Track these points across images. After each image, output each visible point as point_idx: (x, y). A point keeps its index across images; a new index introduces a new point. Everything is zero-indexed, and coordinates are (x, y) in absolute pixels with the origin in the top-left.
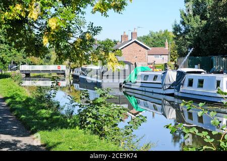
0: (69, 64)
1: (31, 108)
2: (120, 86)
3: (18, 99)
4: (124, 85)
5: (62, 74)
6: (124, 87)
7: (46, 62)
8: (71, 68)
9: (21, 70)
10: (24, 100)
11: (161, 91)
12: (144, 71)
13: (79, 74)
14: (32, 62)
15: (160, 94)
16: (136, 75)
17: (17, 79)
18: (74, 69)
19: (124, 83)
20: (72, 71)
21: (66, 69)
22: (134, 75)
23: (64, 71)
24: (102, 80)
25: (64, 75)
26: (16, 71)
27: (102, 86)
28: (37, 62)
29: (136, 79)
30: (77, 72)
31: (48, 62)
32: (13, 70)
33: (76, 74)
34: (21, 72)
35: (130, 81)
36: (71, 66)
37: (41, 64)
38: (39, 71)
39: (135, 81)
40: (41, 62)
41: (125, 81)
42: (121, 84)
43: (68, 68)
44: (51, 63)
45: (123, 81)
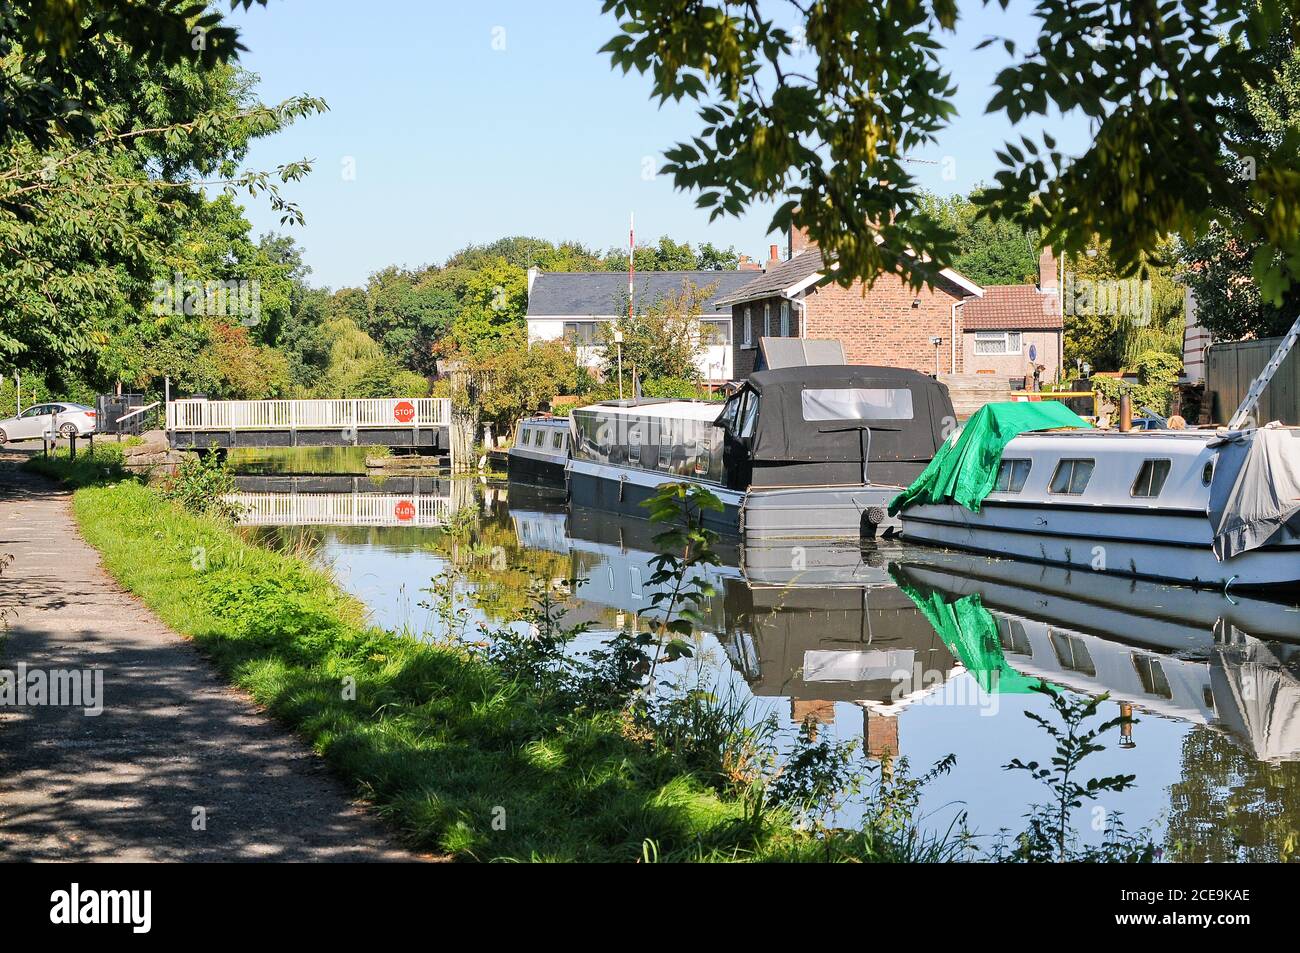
0: (472, 392)
2: (868, 526)
4: (896, 523)
5: (424, 451)
6: (890, 534)
7: (298, 378)
8: (485, 416)
11: (1207, 567)
12: (1043, 432)
13: (547, 452)
14: (225, 382)
15: (1196, 585)
16: (987, 458)
17: (205, 489)
18: (501, 424)
19: (892, 512)
20: (488, 435)
21: (453, 422)
22: (972, 458)
23: (435, 433)
24: (748, 490)
25: (441, 461)
26: (144, 436)
27: (745, 529)
28: (252, 382)
29: (989, 486)
30: (539, 442)
31: (314, 377)
32: (126, 429)
33: (530, 450)
34: (174, 442)
35: (948, 500)
36: (481, 404)
37: (275, 393)
38: (282, 436)
39: (981, 497)
40: (276, 384)
41: (901, 499)
42: (873, 519)
43: (467, 414)
44: (330, 386)
45: (883, 495)
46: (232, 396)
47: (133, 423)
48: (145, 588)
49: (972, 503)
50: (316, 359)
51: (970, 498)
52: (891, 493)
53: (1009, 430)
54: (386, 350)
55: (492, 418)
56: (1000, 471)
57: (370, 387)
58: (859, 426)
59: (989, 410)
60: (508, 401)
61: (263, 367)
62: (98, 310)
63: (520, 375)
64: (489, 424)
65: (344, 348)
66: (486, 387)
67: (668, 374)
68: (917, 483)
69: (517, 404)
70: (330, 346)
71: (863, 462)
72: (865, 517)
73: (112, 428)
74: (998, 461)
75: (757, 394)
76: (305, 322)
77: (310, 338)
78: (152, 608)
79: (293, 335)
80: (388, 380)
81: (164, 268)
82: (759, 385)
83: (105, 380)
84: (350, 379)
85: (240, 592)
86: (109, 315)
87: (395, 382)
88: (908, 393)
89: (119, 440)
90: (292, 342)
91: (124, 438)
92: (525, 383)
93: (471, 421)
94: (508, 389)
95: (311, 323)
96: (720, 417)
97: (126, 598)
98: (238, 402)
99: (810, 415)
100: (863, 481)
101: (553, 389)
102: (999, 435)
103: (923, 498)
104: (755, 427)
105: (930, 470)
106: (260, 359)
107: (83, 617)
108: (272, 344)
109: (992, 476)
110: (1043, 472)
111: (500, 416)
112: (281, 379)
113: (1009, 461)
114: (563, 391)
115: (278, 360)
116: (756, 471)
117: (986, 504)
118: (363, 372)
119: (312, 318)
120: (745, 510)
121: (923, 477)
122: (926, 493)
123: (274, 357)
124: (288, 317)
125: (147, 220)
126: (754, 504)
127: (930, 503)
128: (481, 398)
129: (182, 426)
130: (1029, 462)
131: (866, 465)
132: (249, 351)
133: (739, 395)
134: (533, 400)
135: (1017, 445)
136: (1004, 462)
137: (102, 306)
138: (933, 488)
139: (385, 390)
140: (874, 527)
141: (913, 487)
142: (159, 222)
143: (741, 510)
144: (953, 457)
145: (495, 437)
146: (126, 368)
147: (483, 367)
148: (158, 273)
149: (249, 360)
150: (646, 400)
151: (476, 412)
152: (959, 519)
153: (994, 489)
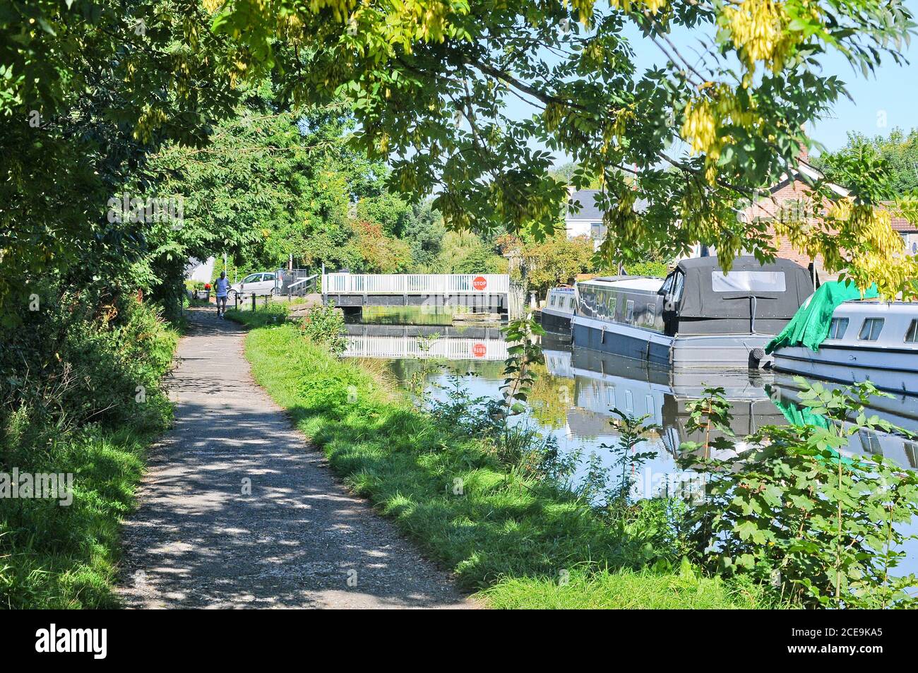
0: (523, 270)
1: (425, 461)
2: (754, 362)
3: (352, 420)
4: (769, 358)
6: (767, 366)
7: (418, 259)
8: (531, 287)
9: (325, 291)
10: (381, 421)
12: (859, 301)
13: (565, 311)
14: (365, 262)
16: (824, 317)
17: (325, 329)
18: (541, 292)
19: (768, 351)
20: (533, 299)
21: (510, 291)
22: (815, 317)
23: (500, 298)
24: (676, 335)
25: (502, 316)
26: (306, 298)
27: (673, 361)
28: (385, 262)
29: (823, 335)
30: (561, 304)
31: (429, 260)
32: (294, 293)
33: (555, 310)
34: (326, 302)
35: (800, 344)
36: (529, 278)
37: (401, 269)
38: (398, 299)
39: (819, 342)
40: (403, 263)
41: (773, 343)
42: (756, 356)
43: (519, 285)
44: (440, 266)
45: (763, 341)
46: (371, 271)
47: (299, 288)
48: (268, 383)
49: (814, 346)
50: (431, 246)
51: (812, 343)
52: (767, 339)
53: (838, 299)
54: (483, 241)
55: (536, 288)
56: (831, 326)
57: (471, 267)
58: (749, 296)
59: (827, 286)
60: (546, 277)
61: (393, 252)
62: (265, 215)
63: (555, 259)
64: (534, 292)
65: (454, 239)
66: (533, 267)
67: (652, 260)
68: (783, 333)
69: (553, 279)
70: (441, 238)
71: (751, 319)
72: (752, 355)
73: (285, 291)
74: (830, 319)
75: (683, 274)
76: (424, 221)
77: (427, 233)
78: (270, 394)
79: (416, 230)
80: (483, 262)
81: (309, 188)
82: (685, 268)
83: (269, 260)
84: (458, 260)
85: (316, 383)
86: (273, 219)
87: (488, 263)
88: (783, 274)
89: (290, 299)
90: (415, 235)
91: (293, 298)
92: (559, 265)
93: (522, 290)
94: (548, 269)
95: (428, 222)
96: (662, 289)
97: (257, 389)
98: (375, 275)
99: (717, 288)
100: (751, 331)
101: (577, 270)
102: (832, 303)
103: (786, 343)
104: (681, 296)
105: (790, 325)
106: (391, 246)
107: (230, 397)
108: (399, 236)
109: (826, 329)
110: (855, 325)
111: (542, 287)
112: (407, 261)
113: (837, 319)
114: (584, 271)
115: (404, 248)
116: (681, 324)
117: (822, 347)
118: (466, 256)
119: (428, 218)
120: (673, 349)
121: (786, 329)
122: (787, 339)
123: (401, 245)
124: (412, 217)
125: (298, 158)
126: (678, 345)
127: (790, 346)
128: (529, 275)
129: (332, 291)
130: (847, 320)
131: (754, 321)
132: (383, 241)
133: (673, 274)
134: (564, 277)
135: (841, 309)
136: (833, 320)
137: (268, 212)
138: (792, 335)
139: (481, 269)
140: (757, 361)
141: (780, 336)
142: (305, 159)
143: (671, 349)
144: (804, 317)
145: (538, 301)
146: (283, 252)
147: (530, 254)
148: (305, 191)
149: (383, 246)
150: (624, 277)
151: (526, 284)
152: (806, 356)
153: (827, 337)
